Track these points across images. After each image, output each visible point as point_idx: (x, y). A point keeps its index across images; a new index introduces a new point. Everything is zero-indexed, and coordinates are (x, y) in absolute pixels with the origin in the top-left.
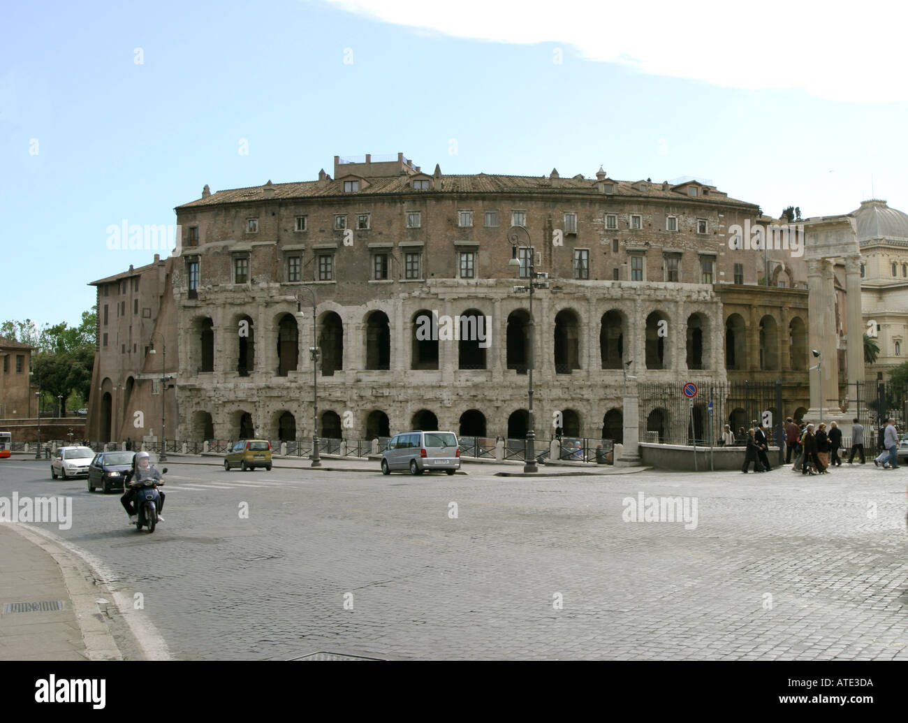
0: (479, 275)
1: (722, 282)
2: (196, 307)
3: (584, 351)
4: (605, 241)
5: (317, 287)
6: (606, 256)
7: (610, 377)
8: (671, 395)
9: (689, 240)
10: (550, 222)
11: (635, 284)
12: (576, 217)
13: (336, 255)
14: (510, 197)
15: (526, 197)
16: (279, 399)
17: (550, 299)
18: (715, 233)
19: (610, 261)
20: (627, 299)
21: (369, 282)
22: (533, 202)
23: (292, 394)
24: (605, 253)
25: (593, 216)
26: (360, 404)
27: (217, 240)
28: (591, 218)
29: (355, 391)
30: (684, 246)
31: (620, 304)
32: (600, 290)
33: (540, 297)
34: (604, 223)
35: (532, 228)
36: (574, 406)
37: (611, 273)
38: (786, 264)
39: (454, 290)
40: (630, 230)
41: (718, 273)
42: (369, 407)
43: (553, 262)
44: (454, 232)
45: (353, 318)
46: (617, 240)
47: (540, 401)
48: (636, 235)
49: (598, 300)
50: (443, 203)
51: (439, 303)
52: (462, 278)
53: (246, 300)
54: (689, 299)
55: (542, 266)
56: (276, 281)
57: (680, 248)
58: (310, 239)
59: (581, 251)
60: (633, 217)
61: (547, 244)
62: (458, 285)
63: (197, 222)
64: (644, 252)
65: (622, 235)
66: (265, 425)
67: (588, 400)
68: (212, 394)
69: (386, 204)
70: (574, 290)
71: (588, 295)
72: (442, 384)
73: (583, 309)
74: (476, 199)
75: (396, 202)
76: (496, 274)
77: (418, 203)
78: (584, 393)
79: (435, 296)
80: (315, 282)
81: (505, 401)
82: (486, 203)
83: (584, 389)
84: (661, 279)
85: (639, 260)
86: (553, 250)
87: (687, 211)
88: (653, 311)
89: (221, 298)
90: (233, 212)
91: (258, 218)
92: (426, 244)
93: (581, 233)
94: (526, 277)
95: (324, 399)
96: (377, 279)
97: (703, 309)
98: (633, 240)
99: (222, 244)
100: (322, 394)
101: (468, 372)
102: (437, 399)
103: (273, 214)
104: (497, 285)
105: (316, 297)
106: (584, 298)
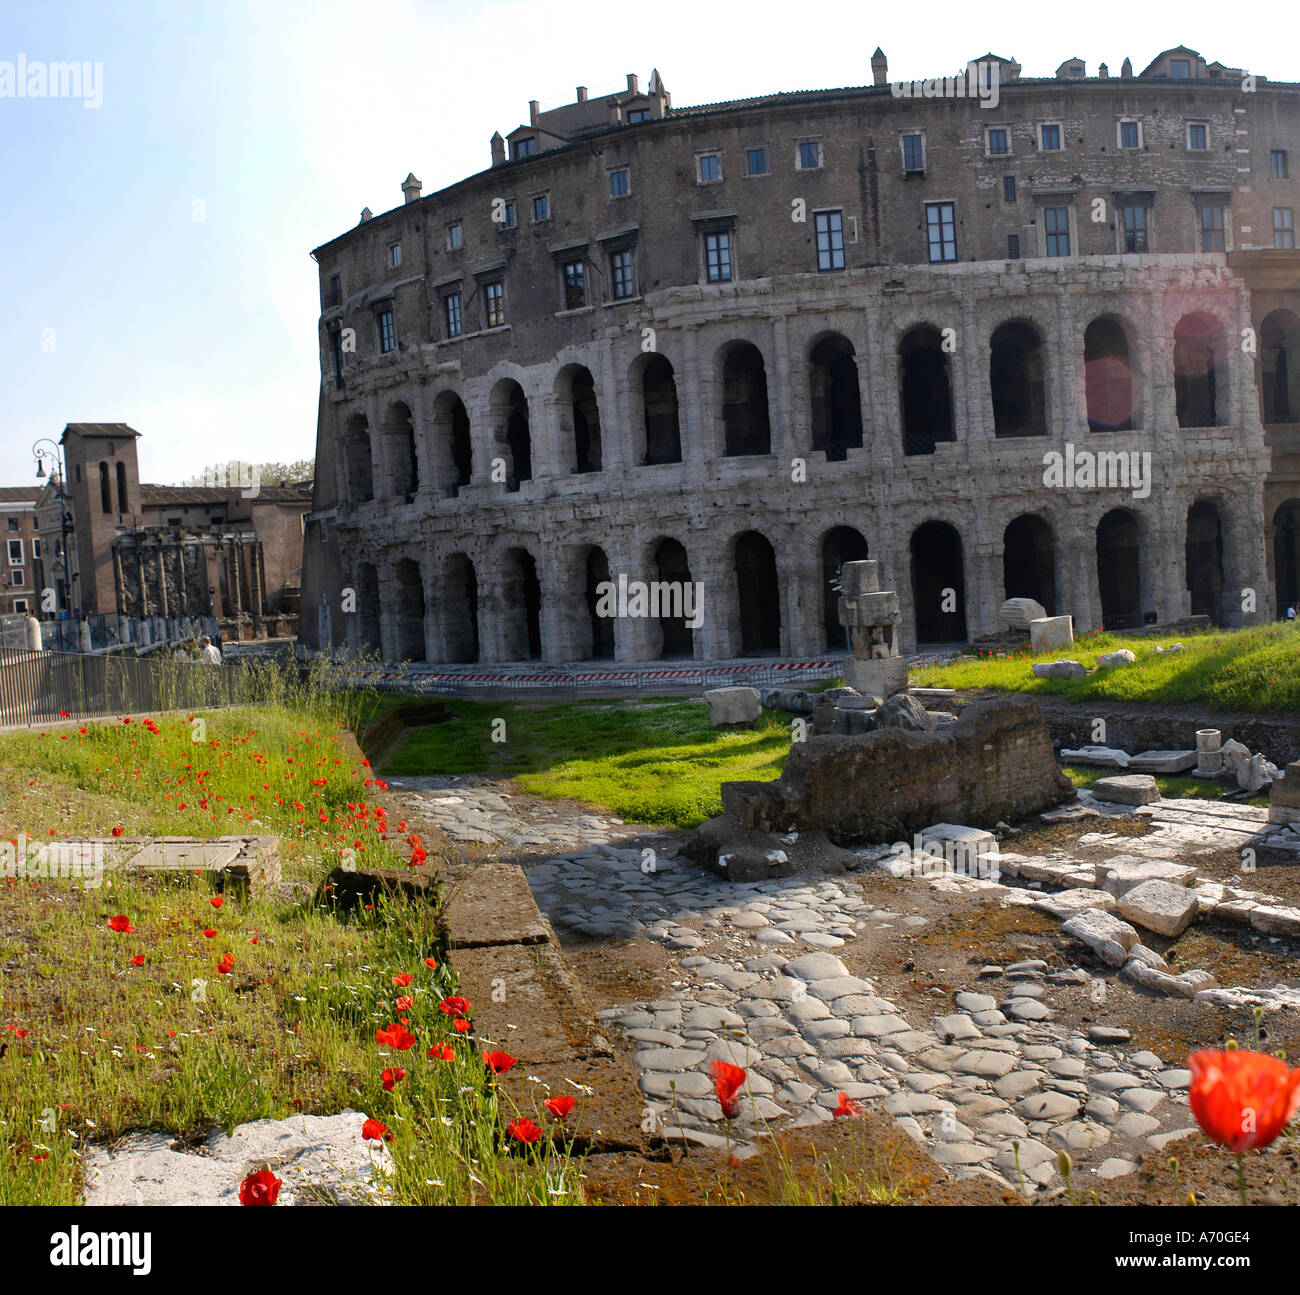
0: (741, 273)
1: (1246, 246)
2: (346, 401)
3: (958, 404)
4: (987, 182)
5: (486, 340)
6: (991, 211)
7: (1013, 453)
9: (1169, 164)
10: (872, 154)
11: (1055, 263)
12: (923, 140)
13: (507, 278)
14: (788, 112)
15: (821, 110)
16: (447, 534)
17: (882, 306)
18: (1228, 147)
19: (999, 220)
20: (1039, 294)
21: (557, 314)
22: (837, 119)
23: (463, 526)
24: (988, 207)
25: (959, 132)
26: (561, 535)
27: (360, 289)
28: (954, 138)
29: (548, 513)
30: (1160, 178)
31: (1027, 306)
32: (981, 281)
33: (860, 305)
34: (984, 145)
35: (837, 170)
36: (941, 513)
37: (1002, 244)
39: (697, 307)
40: (1037, 154)
41: (1236, 228)
42: (574, 539)
43: (883, 234)
44: (690, 197)
45: (540, 381)
46: (1012, 178)
47: (873, 507)
48: (1053, 165)
49: (978, 301)
50: (666, 143)
51: (674, 336)
52: (710, 281)
53: (398, 378)
54: (1175, 286)
55: (860, 243)
56: (431, 341)
57: (1149, 182)
58: (469, 259)
59: (939, 205)
60: (1043, 127)
61: (869, 198)
62: (703, 298)
63: (338, 267)
64: (1070, 197)
65: (1022, 166)
66: (436, 579)
67: (968, 501)
69: (572, 167)
70: (926, 285)
71: (959, 293)
72: (684, 488)
73: (948, 321)
76: (772, 269)
77: (623, 150)
78: (958, 486)
79: (663, 326)
80: (482, 332)
81: (805, 513)
82: (745, 131)
83: (958, 479)
84: (1110, 250)
85: (1061, 214)
86: (880, 208)
87: (1161, 107)
88: (1098, 315)
89: (368, 381)
90: (372, 240)
91: (400, 240)
93: (935, 169)
94: (832, 269)
95: (507, 530)
96: (568, 309)
97: (1207, 305)
98: (1047, 174)
99: (362, 294)
100: (501, 521)
101: (733, 460)
102: (680, 517)
103: (418, 229)
104: (773, 292)
105: (485, 358)
106: (950, 300)
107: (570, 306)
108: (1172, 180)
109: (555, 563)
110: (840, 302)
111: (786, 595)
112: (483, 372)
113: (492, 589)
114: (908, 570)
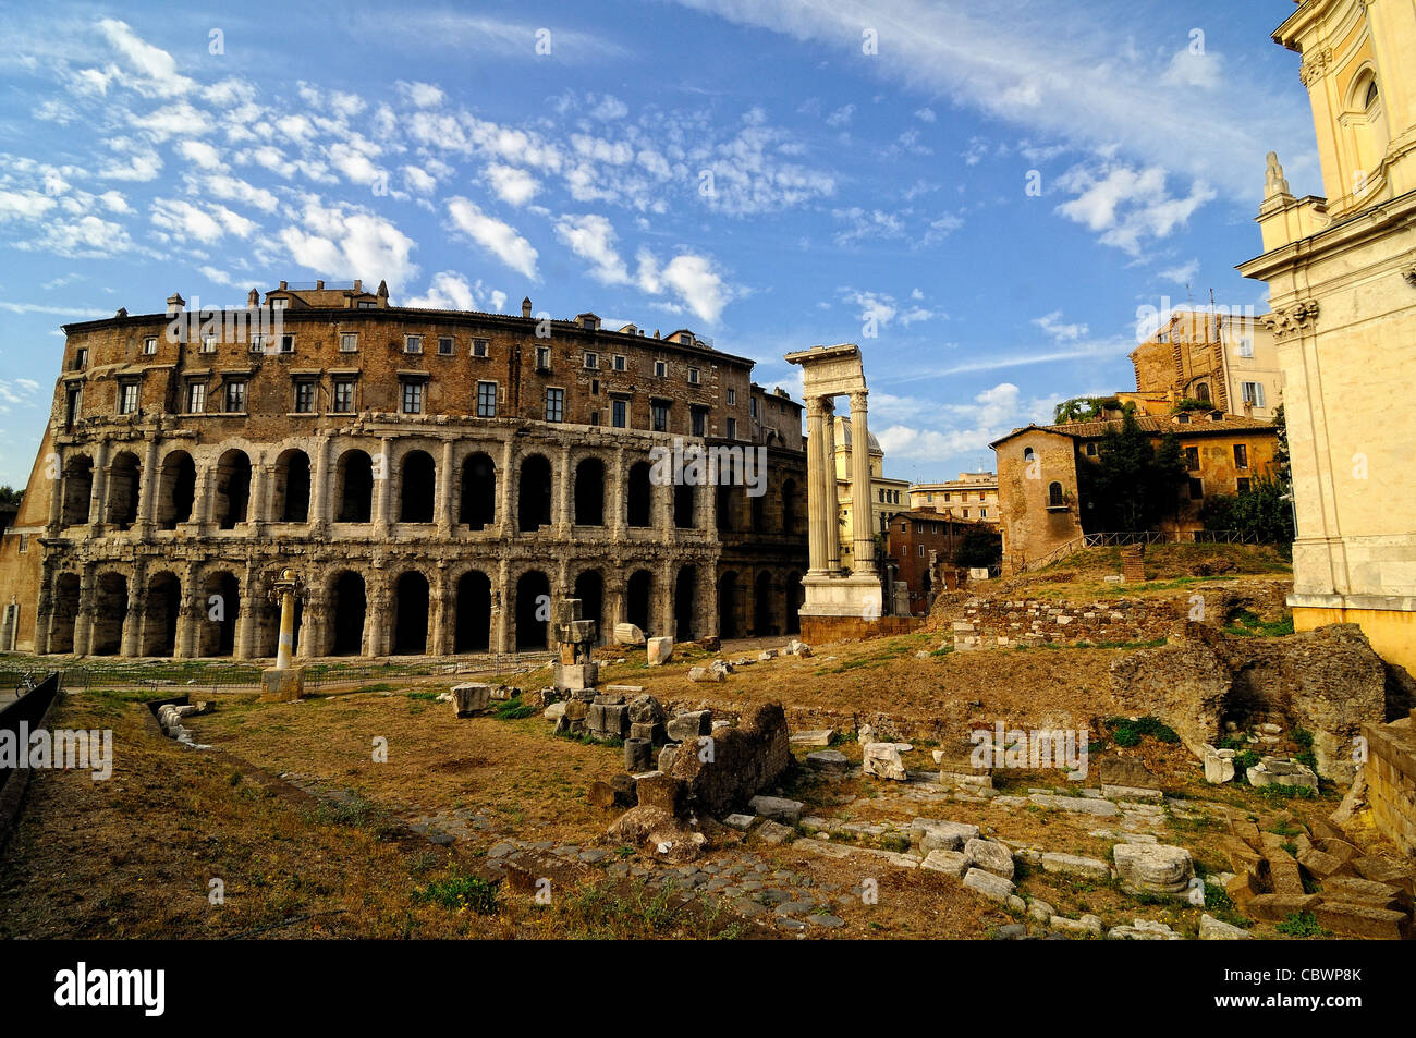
0: (427, 410)
1: (714, 436)
2: (75, 444)
4: (583, 382)
5: (222, 420)
6: (584, 398)
7: (585, 534)
8: (655, 555)
9: (679, 388)
10: (518, 355)
11: (617, 430)
12: (549, 352)
13: (249, 381)
14: (468, 322)
16: (161, 559)
17: (515, 442)
18: (707, 384)
19: (588, 403)
20: (607, 447)
21: (287, 414)
22: (499, 332)
23: (177, 552)
24: (583, 395)
25: (570, 352)
27: (108, 363)
28: (567, 354)
29: (257, 548)
30: (674, 395)
31: (599, 453)
32: (575, 435)
33: (501, 440)
34: (583, 361)
35: (495, 359)
36: (540, 568)
37: (588, 417)
38: (779, 431)
39: (394, 427)
40: (612, 371)
41: (710, 427)
43: (520, 401)
44: (398, 359)
45: (264, 458)
46: (597, 382)
48: (619, 377)
49: (572, 446)
50: (386, 324)
51: (375, 442)
52: (405, 412)
53: (132, 436)
55: (505, 404)
56: (172, 412)
57: (669, 396)
58: (219, 362)
59: (555, 390)
60: (616, 357)
61: (514, 379)
62: (400, 422)
63: (87, 344)
64: (627, 397)
65: (603, 376)
66: (141, 591)
67: (557, 561)
68: (81, 552)
69: (316, 321)
70: (543, 433)
71: (561, 440)
72: (370, 540)
73: (554, 456)
74: (427, 322)
75: (326, 322)
76: (447, 410)
77: (355, 323)
78: (551, 552)
79: (370, 434)
80: (221, 414)
81: (452, 562)
82: (440, 328)
83: (551, 547)
84: (646, 428)
85: (621, 405)
86: (520, 386)
87: (677, 357)
88: (636, 462)
90: (130, 330)
91: (156, 335)
92: (362, 371)
93: (554, 369)
94: (487, 416)
95: (217, 559)
96: (296, 412)
98: (616, 382)
99: (110, 367)
100: (215, 552)
101: (409, 525)
102: (364, 559)
104: (447, 424)
105: (221, 432)
106: (556, 444)
107: (298, 410)
108: (680, 397)
109: (259, 583)
110: (489, 437)
111: (434, 615)
112: (216, 441)
113: (196, 601)
114: (515, 600)
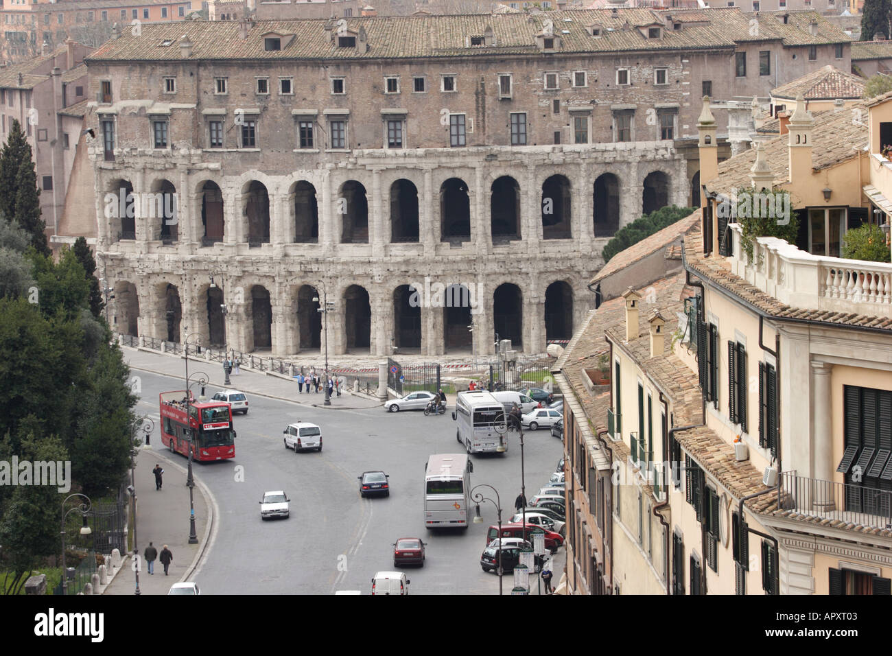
0: (407, 144)
1: (685, 136)
2: (114, 169)
3: (523, 221)
4: (545, 103)
5: (240, 155)
6: (546, 119)
7: (552, 248)
9: (644, 93)
10: (483, 85)
11: (580, 147)
12: (511, 79)
13: (260, 121)
14: (438, 61)
15: (456, 60)
16: (206, 273)
17: (485, 167)
18: (677, 82)
19: (550, 123)
20: (570, 164)
21: (295, 151)
22: (464, 65)
23: (219, 268)
24: (544, 116)
25: (531, 76)
26: (289, 279)
27: (134, 99)
28: (527, 79)
29: (283, 266)
30: (639, 100)
31: (563, 169)
32: (539, 156)
33: (473, 166)
34: (544, 83)
35: (463, 92)
36: (512, 280)
37: (552, 137)
39: (382, 161)
40: (572, 88)
41: (680, 126)
42: (298, 282)
43: (487, 129)
44: (381, 100)
45: (279, 188)
46: (558, 101)
47: (475, 275)
48: (580, 94)
49: (537, 166)
50: (368, 68)
51: (368, 173)
52: (390, 147)
53: (167, 166)
54: (644, 159)
55: (474, 134)
56: (198, 147)
57: (632, 103)
58: (232, 103)
59: (518, 114)
60: (576, 73)
61: (480, 109)
62: (386, 156)
63: (110, 76)
64: (588, 112)
65: (564, 94)
66: (192, 299)
67: (527, 274)
68: (136, 264)
69: (309, 67)
70: (510, 157)
71: (526, 161)
72: (371, 260)
73: (521, 176)
74: (403, 64)
75: (319, 67)
76: (425, 144)
77: (342, 68)
78: (522, 266)
79: (363, 167)
80: (239, 150)
81: (438, 276)
82: (414, 67)
83: (522, 263)
84: (609, 140)
85: (583, 121)
86: (486, 114)
87: (641, 61)
88: (601, 174)
89: (140, 162)
90: (149, 69)
91: (176, 77)
92: (351, 113)
93: (517, 95)
94: (458, 146)
95: (251, 274)
96: (301, 148)
97: (662, 167)
98: (577, 99)
99: (138, 104)
100: (250, 269)
101: (400, 246)
102: (367, 275)
103: (192, 74)
104: (426, 155)
105: (240, 166)
106: (522, 165)
107: (303, 147)
108: (645, 101)
109: (284, 295)
110: (463, 164)
111: (426, 322)
112: (238, 173)
113: (237, 308)
114: (492, 309)
